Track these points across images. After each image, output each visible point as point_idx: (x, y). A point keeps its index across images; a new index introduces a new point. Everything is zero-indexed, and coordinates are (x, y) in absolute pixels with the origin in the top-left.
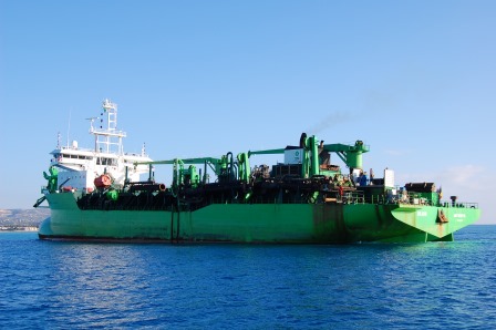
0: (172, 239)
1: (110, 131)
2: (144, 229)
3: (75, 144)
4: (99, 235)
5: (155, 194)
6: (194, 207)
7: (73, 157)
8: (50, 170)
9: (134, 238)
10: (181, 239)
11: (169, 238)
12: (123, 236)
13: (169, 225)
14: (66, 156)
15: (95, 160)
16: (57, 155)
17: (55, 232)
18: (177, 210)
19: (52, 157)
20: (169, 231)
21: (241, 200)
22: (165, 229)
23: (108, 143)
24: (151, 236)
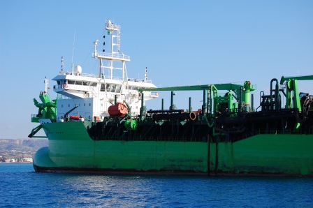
0: (209, 171)
1: (113, 55)
2: (173, 160)
3: (80, 69)
4: (118, 166)
5: (183, 123)
6: (235, 137)
7: (78, 83)
8: (41, 97)
9: (161, 170)
10: (220, 171)
11: (206, 170)
12: (146, 168)
13: (206, 156)
14: (71, 82)
15: (99, 86)
16: (61, 81)
17: (59, 164)
18: (215, 140)
19: (55, 83)
20: (205, 163)
21: (291, 130)
22: (200, 161)
23: (112, 68)
24: (182, 168)
